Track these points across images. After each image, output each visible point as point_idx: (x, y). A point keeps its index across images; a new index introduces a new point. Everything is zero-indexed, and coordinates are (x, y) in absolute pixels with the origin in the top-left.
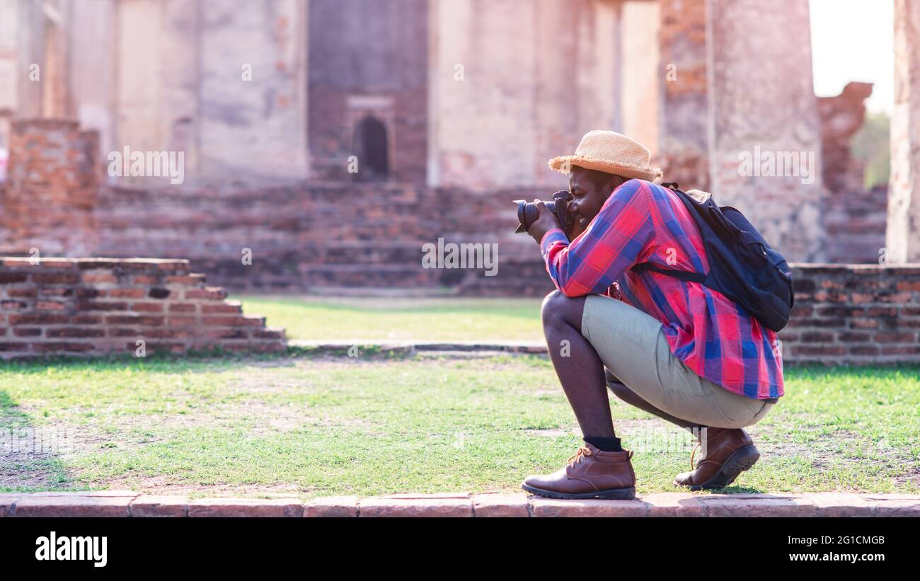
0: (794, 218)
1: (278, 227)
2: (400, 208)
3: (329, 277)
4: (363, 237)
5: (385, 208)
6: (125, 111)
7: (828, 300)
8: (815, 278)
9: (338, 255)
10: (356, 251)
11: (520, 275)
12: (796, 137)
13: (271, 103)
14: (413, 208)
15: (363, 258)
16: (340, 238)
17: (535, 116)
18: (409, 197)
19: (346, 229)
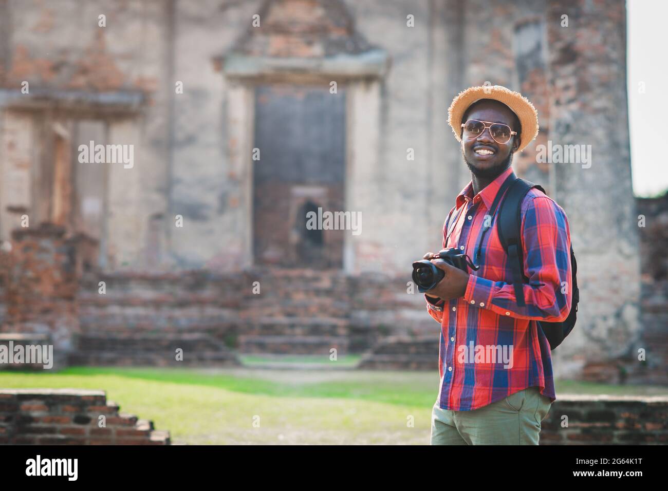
0: (618, 315)
1: (224, 306)
2: (318, 292)
3: (262, 347)
4: (289, 315)
5: (307, 292)
6: (113, 209)
7: (626, 428)
8: (615, 410)
9: (269, 329)
10: (283, 326)
11: (407, 353)
12: (620, 252)
13: (224, 204)
14: (328, 292)
15: (288, 331)
16: (271, 315)
17: (427, 214)
18: (325, 283)
19: (276, 309)
